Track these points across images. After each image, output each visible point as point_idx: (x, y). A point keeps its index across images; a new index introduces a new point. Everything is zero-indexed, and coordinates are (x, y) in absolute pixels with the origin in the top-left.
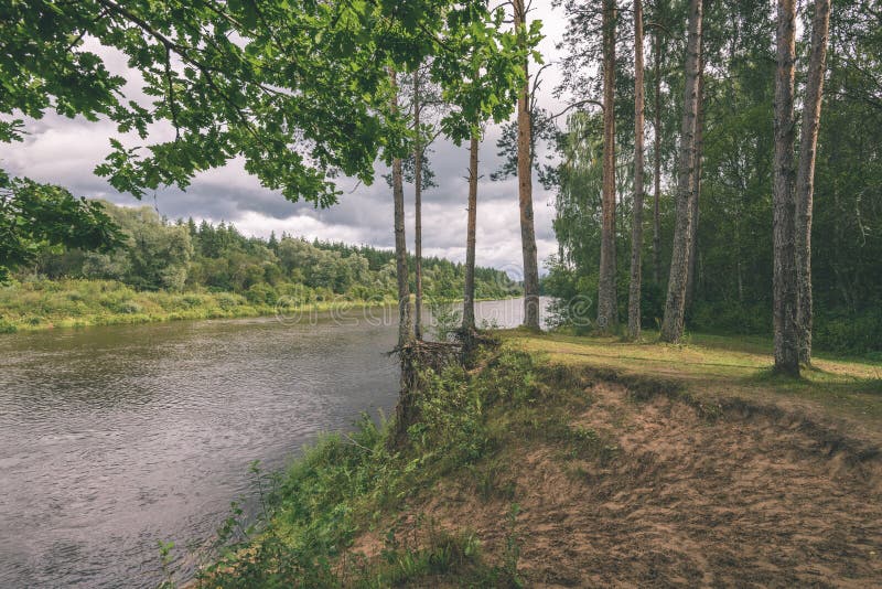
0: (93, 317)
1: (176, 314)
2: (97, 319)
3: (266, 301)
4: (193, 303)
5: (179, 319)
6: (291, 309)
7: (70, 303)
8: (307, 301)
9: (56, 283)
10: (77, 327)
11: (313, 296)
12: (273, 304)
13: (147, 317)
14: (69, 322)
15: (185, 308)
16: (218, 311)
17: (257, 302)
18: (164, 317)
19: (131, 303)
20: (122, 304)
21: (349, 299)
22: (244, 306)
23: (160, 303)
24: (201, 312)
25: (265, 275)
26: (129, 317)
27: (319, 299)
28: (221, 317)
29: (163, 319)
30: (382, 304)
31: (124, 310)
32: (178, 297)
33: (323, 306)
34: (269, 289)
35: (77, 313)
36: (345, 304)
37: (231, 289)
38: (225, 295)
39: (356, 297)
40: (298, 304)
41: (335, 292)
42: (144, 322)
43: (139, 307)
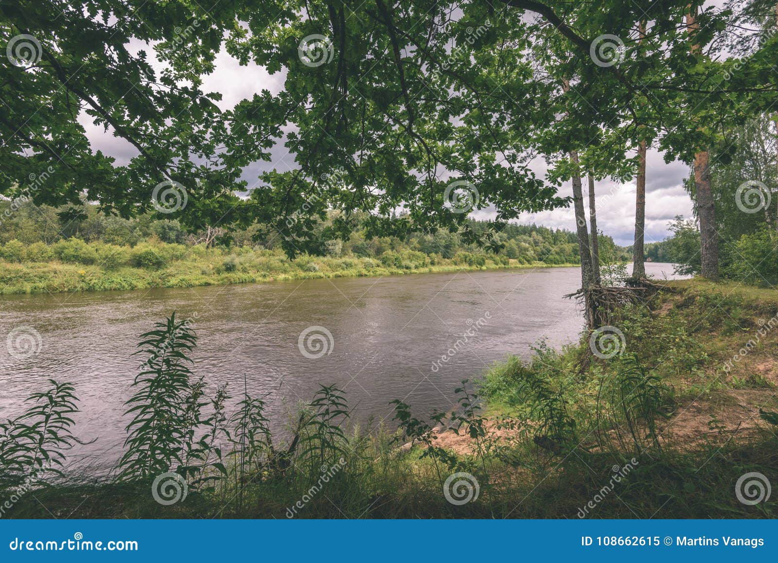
0: (293, 273)
1: (338, 273)
2: (296, 275)
3: (395, 265)
4: (348, 265)
5: (340, 276)
6: (414, 271)
7: (281, 264)
8: (424, 265)
9: (271, 252)
10: (286, 280)
11: (428, 260)
12: (400, 267)
13: (322, 274)
14: (282, 276)
15: (343, 269)
16: (364, 272)
17: (389, 266)
18: (331, 275)
19: (313, 264)
20: (308, 265)
21: (456, 264)
22: (380, 268)
23: (329, 265)
24: (352, 272)
25: (391, 244)
26: (311, 274)
27: (433, 263)
28: (366, 275)
29: (331, 276)
30: (484, 268)
31: (309, 270)
32: (339, 261)
33: (435, 269)
34: (396, 255)
35: (285, 272)
36: (453, 268)
37: (369, 256)
38: (367, 259)
39: (461, 262)
40: (416, 267)
41: (444, 257)
42: (321, 277)
43: (317, 268)
